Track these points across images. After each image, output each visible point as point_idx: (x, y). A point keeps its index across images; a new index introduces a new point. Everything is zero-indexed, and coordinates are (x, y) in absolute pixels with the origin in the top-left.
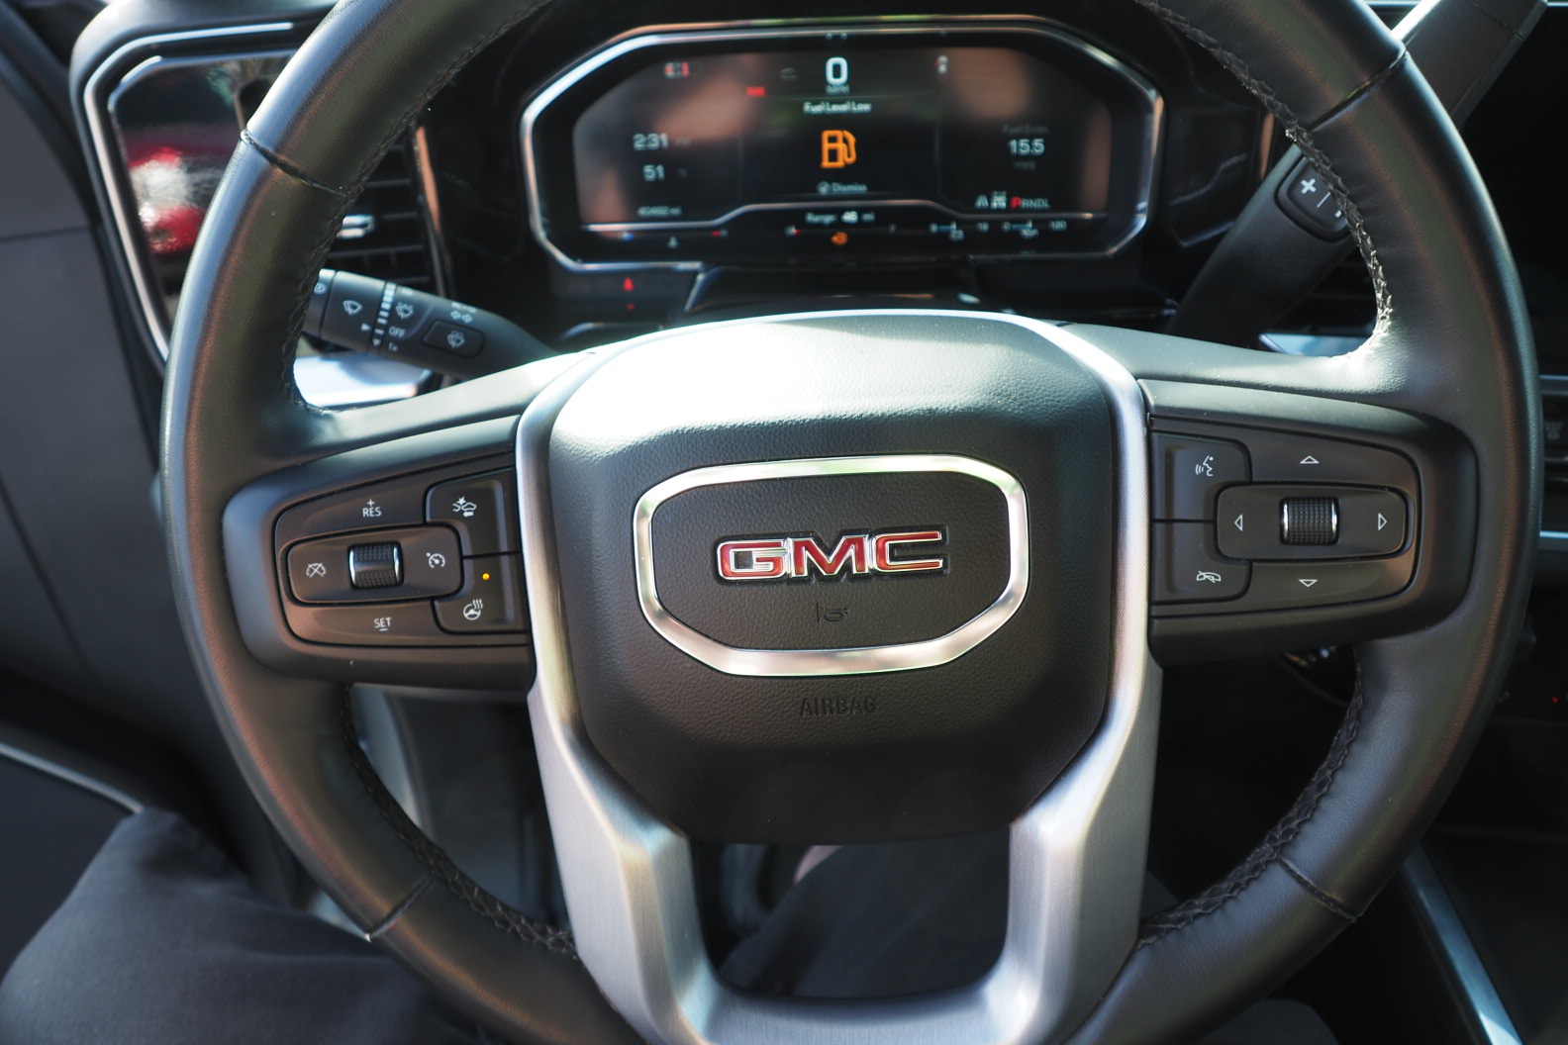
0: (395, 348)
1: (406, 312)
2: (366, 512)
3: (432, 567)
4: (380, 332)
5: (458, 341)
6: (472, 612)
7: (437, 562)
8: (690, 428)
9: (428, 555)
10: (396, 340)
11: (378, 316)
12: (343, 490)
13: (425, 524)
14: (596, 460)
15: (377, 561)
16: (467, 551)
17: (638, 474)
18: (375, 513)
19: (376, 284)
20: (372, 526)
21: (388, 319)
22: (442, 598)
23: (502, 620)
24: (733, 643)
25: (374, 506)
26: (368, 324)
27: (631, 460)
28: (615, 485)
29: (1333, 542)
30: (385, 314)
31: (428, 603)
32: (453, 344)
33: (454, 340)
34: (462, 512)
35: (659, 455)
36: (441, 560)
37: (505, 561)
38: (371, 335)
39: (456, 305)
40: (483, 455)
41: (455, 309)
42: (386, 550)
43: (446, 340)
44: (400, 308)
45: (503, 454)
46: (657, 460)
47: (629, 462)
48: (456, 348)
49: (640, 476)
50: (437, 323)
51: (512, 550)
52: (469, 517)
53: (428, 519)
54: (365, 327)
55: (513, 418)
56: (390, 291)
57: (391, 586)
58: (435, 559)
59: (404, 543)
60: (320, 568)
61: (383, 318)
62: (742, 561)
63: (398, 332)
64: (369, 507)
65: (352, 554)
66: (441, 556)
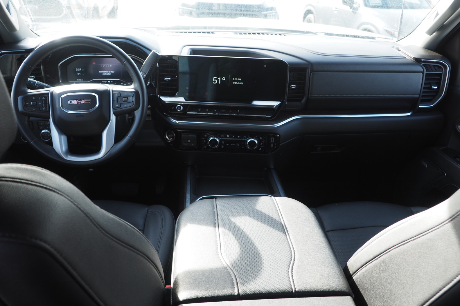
6: (44, 109)
13: (39, 100)
16: (43, 103)
18: (34, 98)
19: (35, 81)
22: (41, 107)
23: (47, 110)
24: (70, 110)
28: (58, 96)
29: (127, 101)
37: (47, 104)
45: (48, 94)
52: (44, 100)
56: (37, 82)
58: (40, 103)
59: (37, 102)
62: (71, 102)
65: (31, 102)
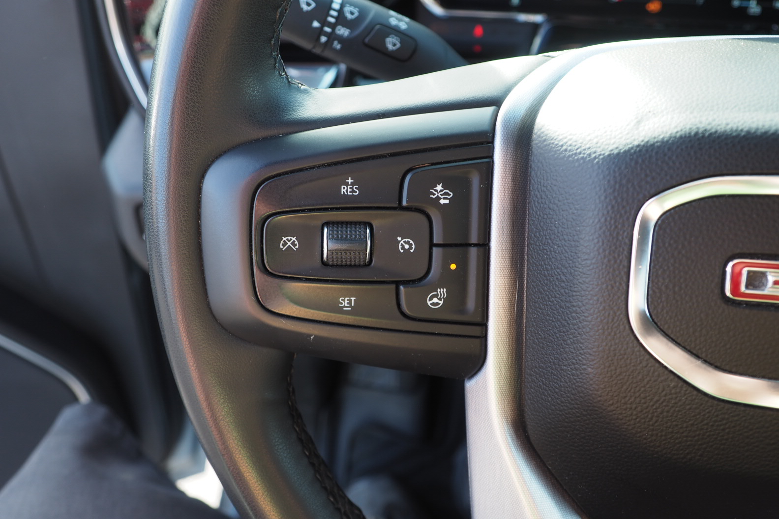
0: (338, 47)
1: (352, 13)
2: (344, 190)
3: (402, 251)
4: (328, 29)
5: (394, 45)
6: (435, 300)
7: (407, 247)
8: (713, 130)
9: (399, 239)
10: (341, 39)
11: (328, 15)
12: (324, 165)
13: (401, 208)
14: (595, 158)
15: (351, 240)
16: (437, 239)
17: (646, 175)
18: (353, 191)
20: (349, 205)
21: (337, 18)
22: (406, 283)
23: (462, 310)
24: (727, 368)
25: (352, 184)
26: (319, 22)
27: (640, 160)
28: (617, 186)
30: (334, 13)
31: (393, 286)
32: (390, 47)
33: (392, 43)
34: (438, 198)
35: (674, 158)
36: (410, 245)
37: (473, 252)
38: (320, 31)
39: (392, 13)
40: (463, 142)
41: (392, 16)
42: (359, 230)
43: (384, 43)
44: (347, 9)
45: (482, 143)
46: (671, 164)
47: (637, 162)
48: (393, 51)
49: (649, 179)
50: (378, 27)
51: (481, 242)
52: (444, 204)
53: (404, 203)
54: (316, 24)
55: (490, 110)
57: (359, 266)
58: (405, 244)
59: (375, 224)
60: (294, 241)
61: (332, 17)
62: (755, 280)
63: (343, 31)
64: (347, 184)
65: (326, 230)
66: (411, 242)
